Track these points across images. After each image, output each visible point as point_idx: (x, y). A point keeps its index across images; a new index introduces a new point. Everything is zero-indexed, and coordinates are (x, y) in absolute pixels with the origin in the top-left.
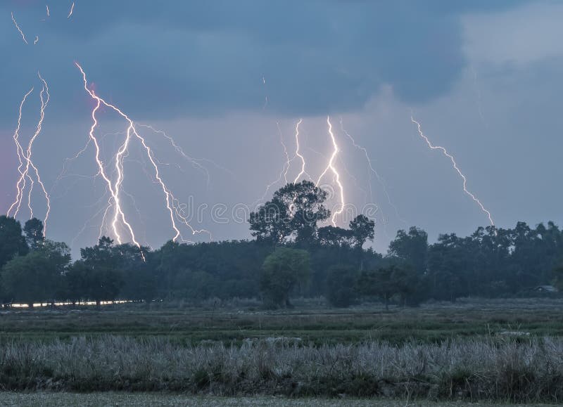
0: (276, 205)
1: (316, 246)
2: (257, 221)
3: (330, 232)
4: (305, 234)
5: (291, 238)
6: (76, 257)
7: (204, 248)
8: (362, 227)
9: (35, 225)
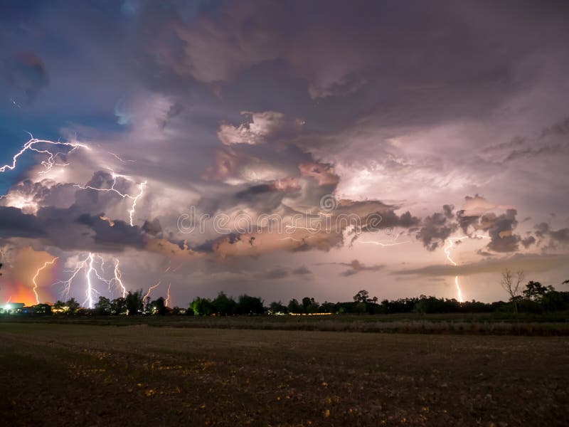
0: (358, 295)
1: (366, 303)
2: (355, 298)
3: (369, 300)
4: (364, 301)
5: (362, 301)
6: (321, 305)
7: (344, 304)
8: (375, 299)
9: (313, 299)
